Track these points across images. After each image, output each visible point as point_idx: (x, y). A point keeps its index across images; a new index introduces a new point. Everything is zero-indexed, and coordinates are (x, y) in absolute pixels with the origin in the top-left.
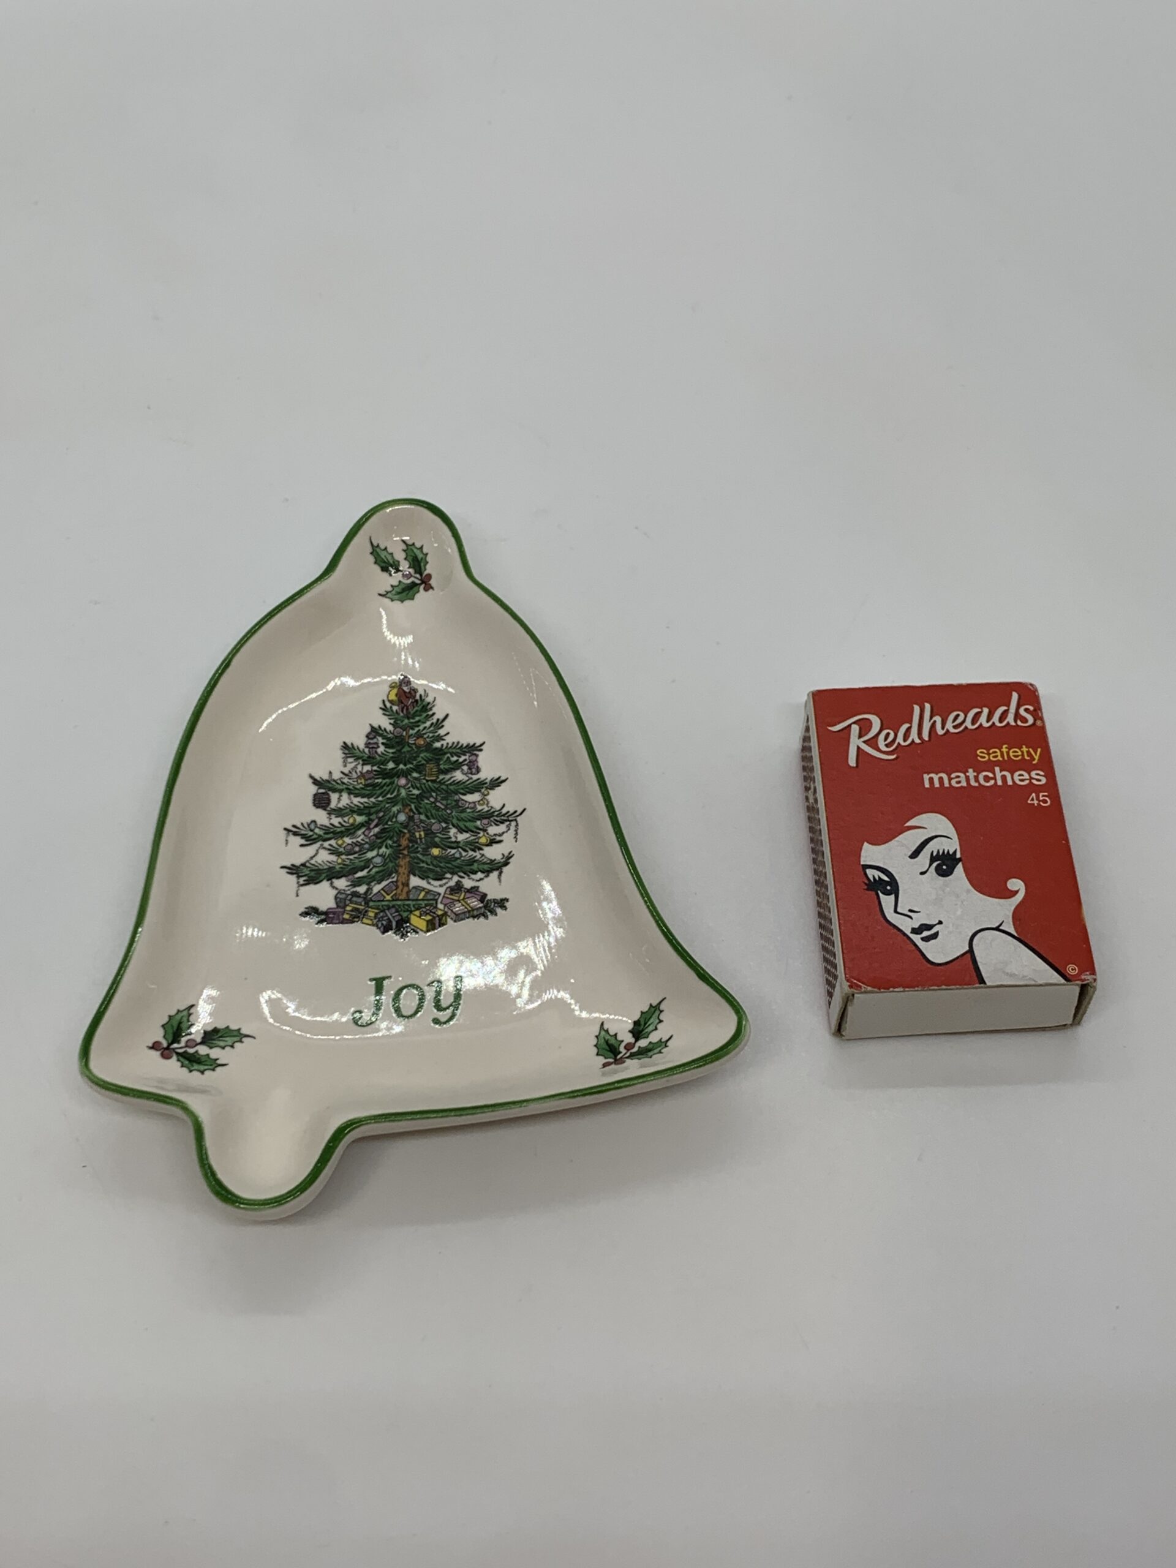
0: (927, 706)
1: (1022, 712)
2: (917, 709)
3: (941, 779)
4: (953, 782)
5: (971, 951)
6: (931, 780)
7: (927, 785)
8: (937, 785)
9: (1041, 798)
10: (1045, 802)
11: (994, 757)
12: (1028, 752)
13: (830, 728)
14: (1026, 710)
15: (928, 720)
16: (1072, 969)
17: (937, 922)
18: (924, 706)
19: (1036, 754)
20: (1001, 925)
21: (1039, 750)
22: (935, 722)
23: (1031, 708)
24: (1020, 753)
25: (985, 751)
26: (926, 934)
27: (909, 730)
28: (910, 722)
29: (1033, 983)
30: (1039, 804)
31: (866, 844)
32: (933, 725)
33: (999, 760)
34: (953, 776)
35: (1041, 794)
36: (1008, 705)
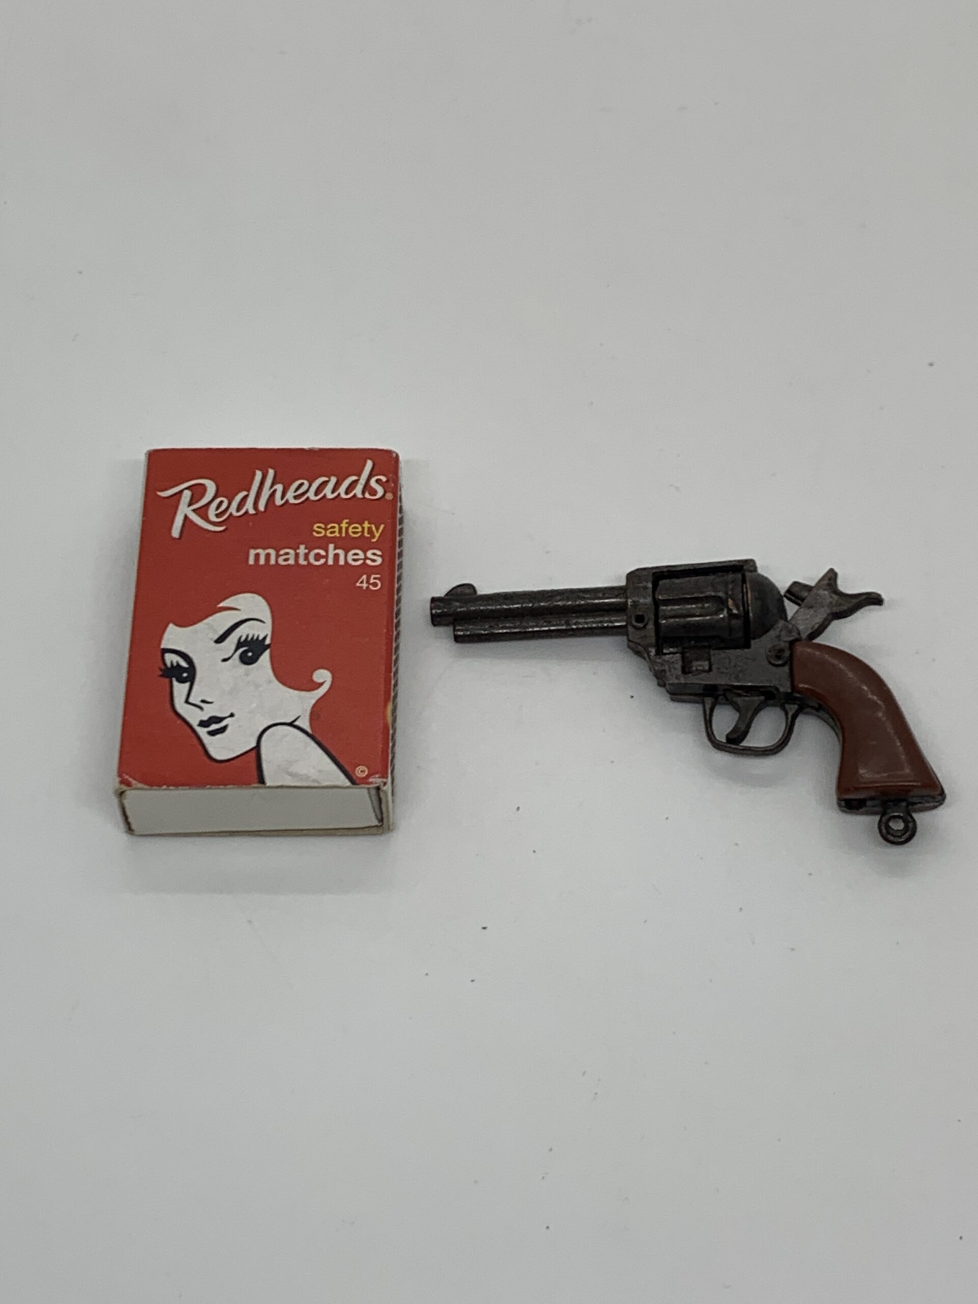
0: (271, 472)
1: (373, 482)
2: (259, 475)
3: (268, 556)
4: (281, 561)
5: (257, 748)
6: (257, 556)
7: (251, 561)
8: (262, 561)
9: (372, 581)
10: (375, 585)
11: (332, 533)
12: (370, 529)
13: (159, 493)
14: (378, 481)
15: (268, 489)
16: (362, 771)
17: (228, 714)
18: (267, 472)
19: (377, 531)
20: (295, 720)
21: (382, 527)
22: (275, 491)
23: (384, 479)
24: (360, 529)
25: (323, 526)
26: (214, 727)
27: (246, 497)
28: (248, 490)
29: (316, 785)
30: (367, 588)
31: (171, 626)
32: (272, 495)
33: (336, 536)
34: (282, 552)
35: (373, 576)
36: (359, 475)
